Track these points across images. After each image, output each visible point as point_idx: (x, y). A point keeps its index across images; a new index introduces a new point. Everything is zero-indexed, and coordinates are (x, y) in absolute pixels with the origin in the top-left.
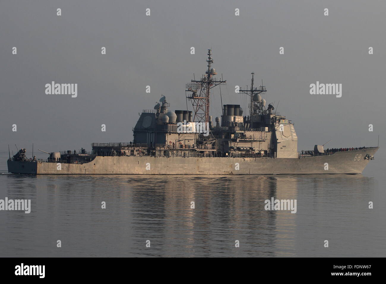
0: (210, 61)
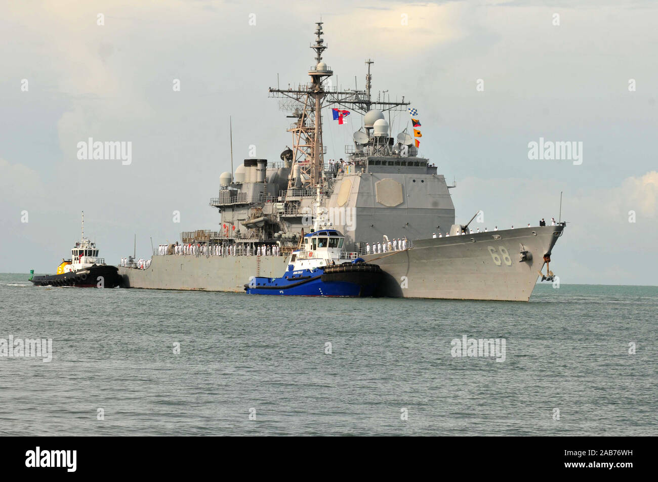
0: (319, 33)
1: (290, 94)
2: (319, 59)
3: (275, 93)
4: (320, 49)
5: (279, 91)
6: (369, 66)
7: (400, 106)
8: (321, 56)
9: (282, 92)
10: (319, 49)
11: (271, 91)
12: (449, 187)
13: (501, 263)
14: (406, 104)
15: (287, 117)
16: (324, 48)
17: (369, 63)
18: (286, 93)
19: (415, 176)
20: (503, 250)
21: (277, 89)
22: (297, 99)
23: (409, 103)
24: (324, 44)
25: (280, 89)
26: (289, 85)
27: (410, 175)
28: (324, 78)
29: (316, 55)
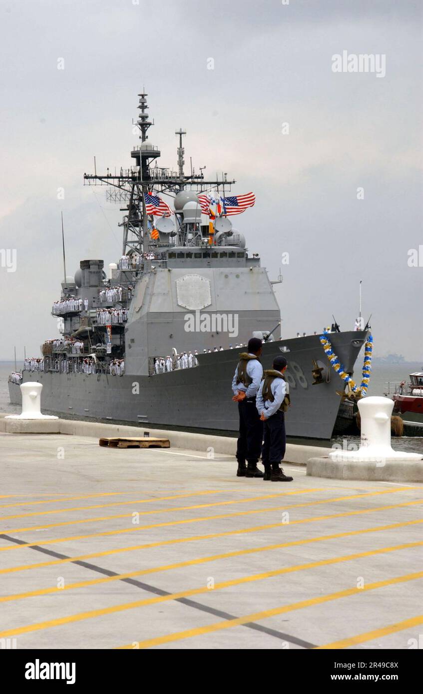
0: (143, 107)
1: (110, 181)
2: (144, 138)
3: (91, 180)
4: (144, 125)
5: (96, 177)
6: (181, 138)
7: (222, 185)
8: (147, 134)
9: (100, 178)
10: (141, 125)
11: (86, 177)
12: (272, 283)
13: (296, 385)
14: (230, 183)
15: (121, 210)
16: (150, 124)
17: (181, 134)
18: (106, 180)
19: (227, 270)
20: (295, 367)
21: (94, 175)
22: (119, 187)
23: (234, 182)
24: (148, 120)
25: (98, 175)
26: (108, 169)
27: (222, 269)
28: (150, 159)
29: (140, 133)
